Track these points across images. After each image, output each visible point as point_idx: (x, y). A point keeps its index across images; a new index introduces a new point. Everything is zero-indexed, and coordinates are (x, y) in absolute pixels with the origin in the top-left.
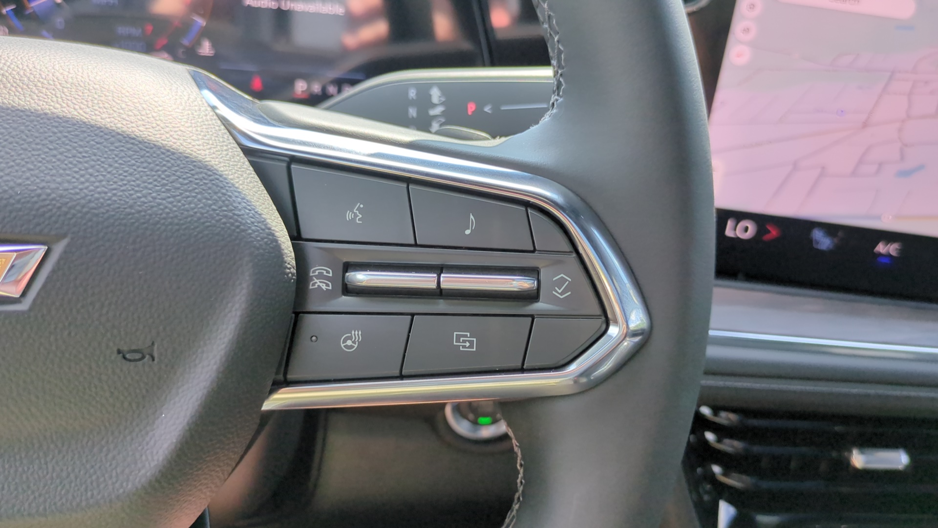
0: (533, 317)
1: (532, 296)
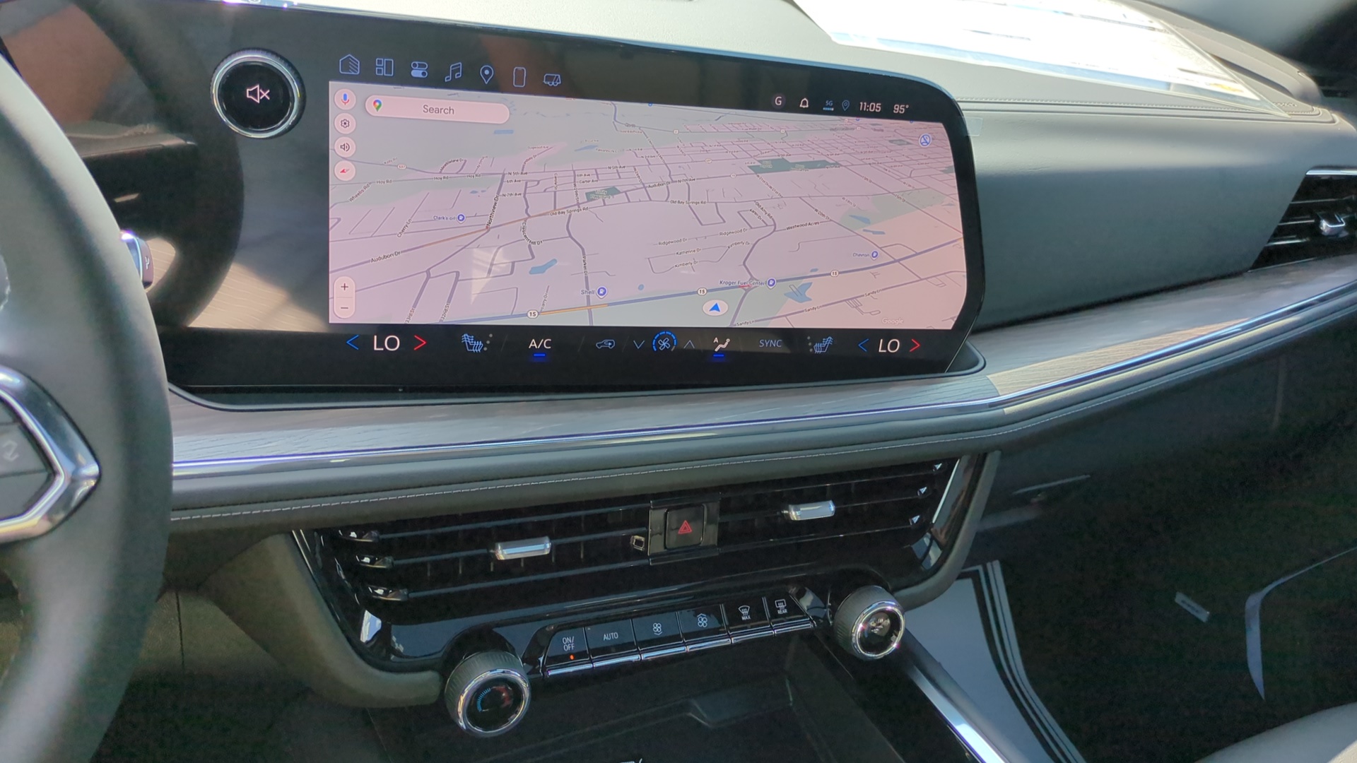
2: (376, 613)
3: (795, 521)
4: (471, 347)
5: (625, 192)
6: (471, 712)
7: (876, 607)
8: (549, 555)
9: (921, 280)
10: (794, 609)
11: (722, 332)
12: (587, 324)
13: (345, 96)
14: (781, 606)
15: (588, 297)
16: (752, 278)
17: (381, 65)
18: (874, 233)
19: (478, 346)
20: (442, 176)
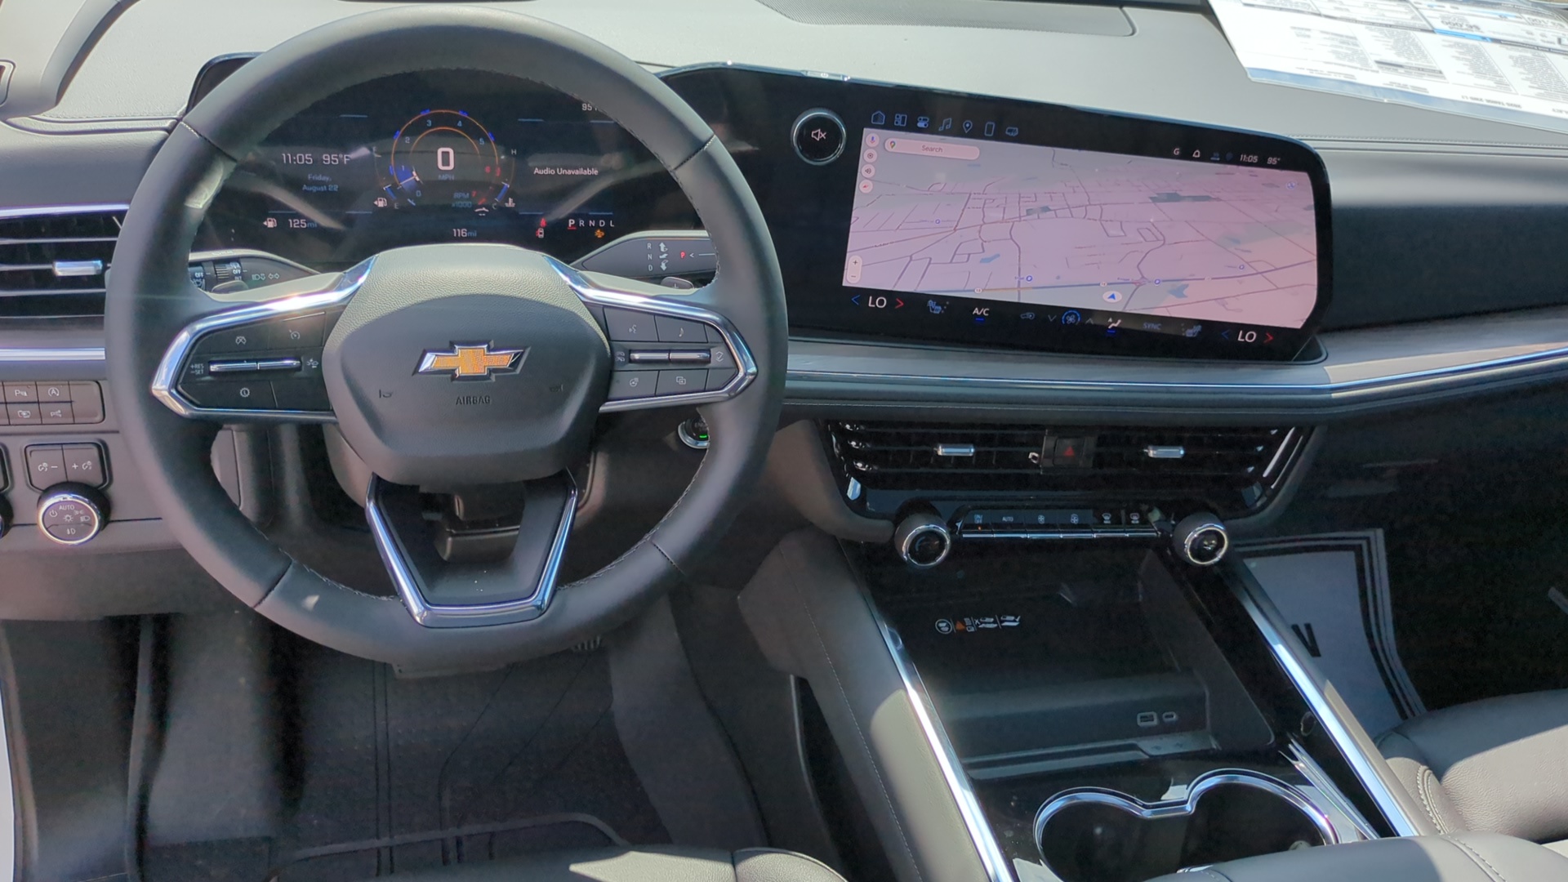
0: (708, 369)
1: (707, 361)
2: (858, 479)
3: (1151, 458)
4: (933, 310)
5: (1055, 210)
6: (911, 551)
7: (1208, 527)
8: (972, 457)
9: (1278, 288)
10: (1144, 522)
11: (1115, 315)
12: (1016, 300)
13: (873, 138)
14: (1135, 518)
15: (1019, 282)
16: (1143, 277)
17: (898, 120)
18: (1242, 251)
19: (938, 310)
20: (928, 193)
